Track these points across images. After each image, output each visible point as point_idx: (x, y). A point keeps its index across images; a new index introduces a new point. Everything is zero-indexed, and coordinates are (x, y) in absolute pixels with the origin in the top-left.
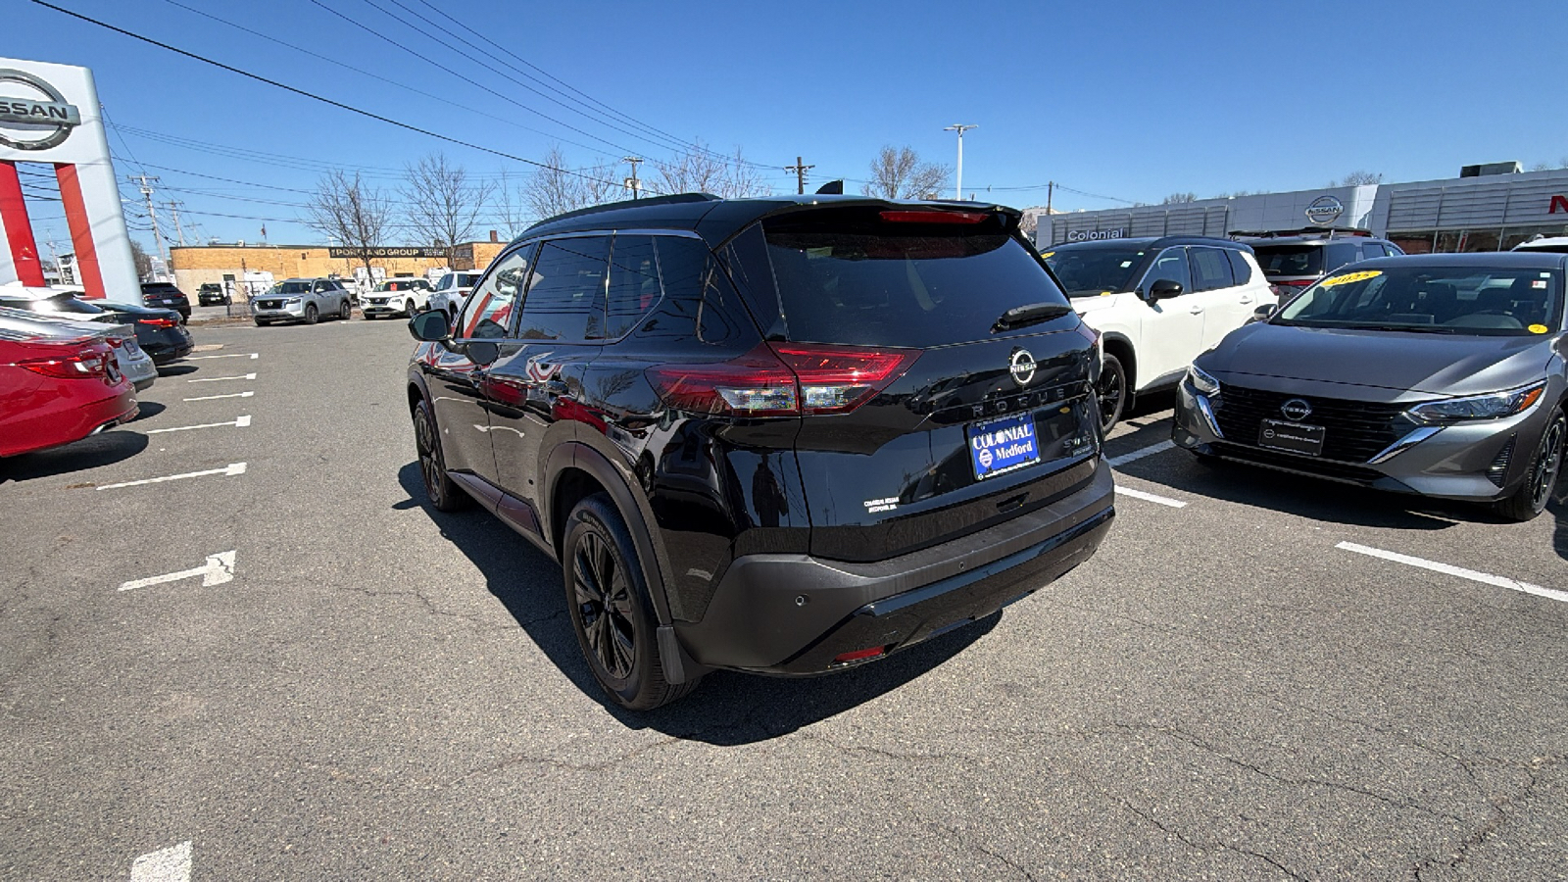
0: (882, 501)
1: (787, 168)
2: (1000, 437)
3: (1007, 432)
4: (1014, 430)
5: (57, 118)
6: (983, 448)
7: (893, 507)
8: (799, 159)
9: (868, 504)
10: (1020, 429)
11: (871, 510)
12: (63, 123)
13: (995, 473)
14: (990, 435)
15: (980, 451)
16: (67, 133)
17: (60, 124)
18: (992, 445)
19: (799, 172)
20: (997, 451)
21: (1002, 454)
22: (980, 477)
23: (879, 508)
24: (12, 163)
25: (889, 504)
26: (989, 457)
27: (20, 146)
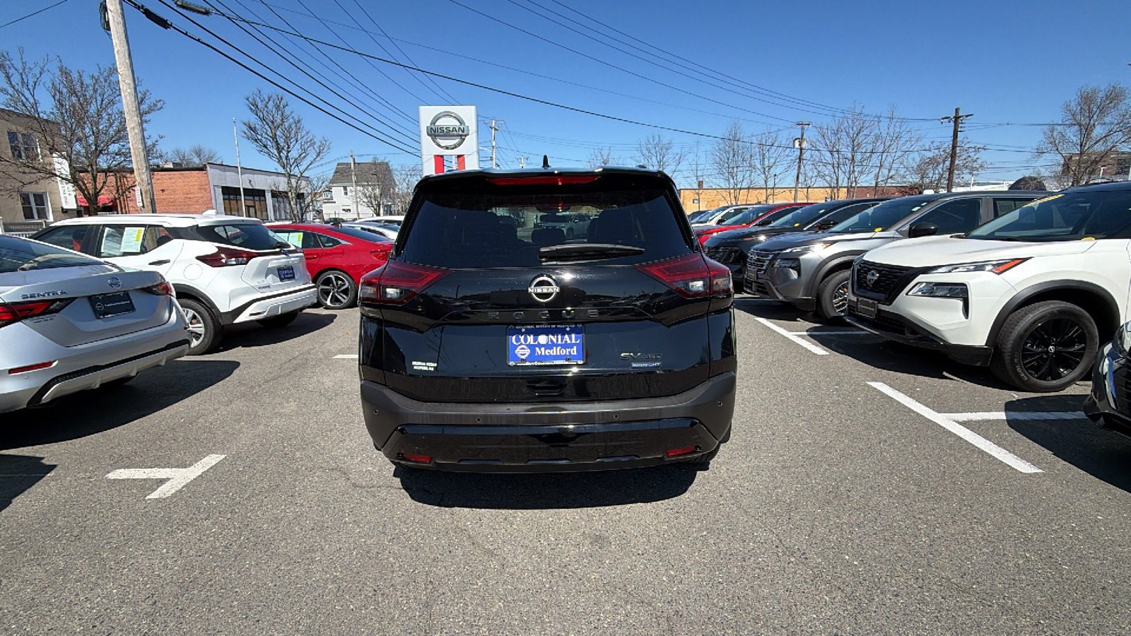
0: (424, 364)
1: (943, 119)
2: (542, 339)
3: (551, 336)
4: (560, 337)
5: (461, 133)
6: (522, 344)
7: (432, 369)
8: (957, 110)
9: (414, 363)
10: (566, 336)
11: (415, 368)
12: (462, 135)
13: (528, 364)
14: (532, 336)
15: (517, 346)
16: (464, 139)
17: (461, 136)
18: (532, 343)
19: (956, 122)
20: (537, 349)
21: (543, 351)
22: (512, 363)
23: (420, 368)
24: (442, 156)
25: (428, 367)
26: (528, 352)
27: (447, 148)
